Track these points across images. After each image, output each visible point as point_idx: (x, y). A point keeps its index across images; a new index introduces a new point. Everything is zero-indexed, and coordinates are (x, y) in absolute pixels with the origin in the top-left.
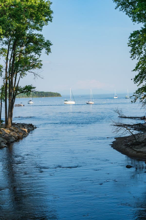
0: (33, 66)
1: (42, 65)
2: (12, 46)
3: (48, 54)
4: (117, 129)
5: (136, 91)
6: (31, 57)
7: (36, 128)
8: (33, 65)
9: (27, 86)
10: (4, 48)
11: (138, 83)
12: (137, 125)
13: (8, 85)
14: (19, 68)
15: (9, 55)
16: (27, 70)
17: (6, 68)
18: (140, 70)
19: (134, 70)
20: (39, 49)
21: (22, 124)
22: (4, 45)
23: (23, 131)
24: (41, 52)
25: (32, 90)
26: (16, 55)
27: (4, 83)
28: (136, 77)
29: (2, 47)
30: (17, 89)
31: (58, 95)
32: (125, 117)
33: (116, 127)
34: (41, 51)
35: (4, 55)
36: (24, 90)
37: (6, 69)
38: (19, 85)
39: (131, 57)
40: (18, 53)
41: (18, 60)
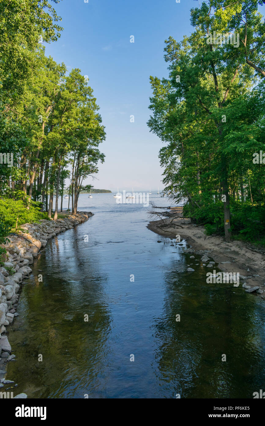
0: (92, 171)
1: (98, 170)
2: (77, 157)
3: (102, 163)
4: (151, 215)
5: (164, 189)
6: (91, 165)
7: (94, 214)
8: (92, 170)
9: (87, 185)
10: (71, 158)
11: (166, 183)
12: (165, 212)
13: (74, 185)
14: (82, 172)
15: (75, 163)
16: (87, 174)
17: (73, 172)
18: (167, 175)
19: (163, 174)
20: (96, 159)
21: (84, 212)
22: (71, 156)
23: (85, 217)
24: (97, 162)
25: (91, 188)
26: (80, 163)
27: (71, 183)
28: (164, 179)
29: (70, 158)
30: (81, 187)
31: (110, 192)
32: (157, 207)
33: (150, 214)
34: (98, 161)
35: (71, 163)
36: (86, 188)
37: (73, 174)
38: (82, 185)
39: (161, 165)
40: (81, 162)
41: (81, 167)
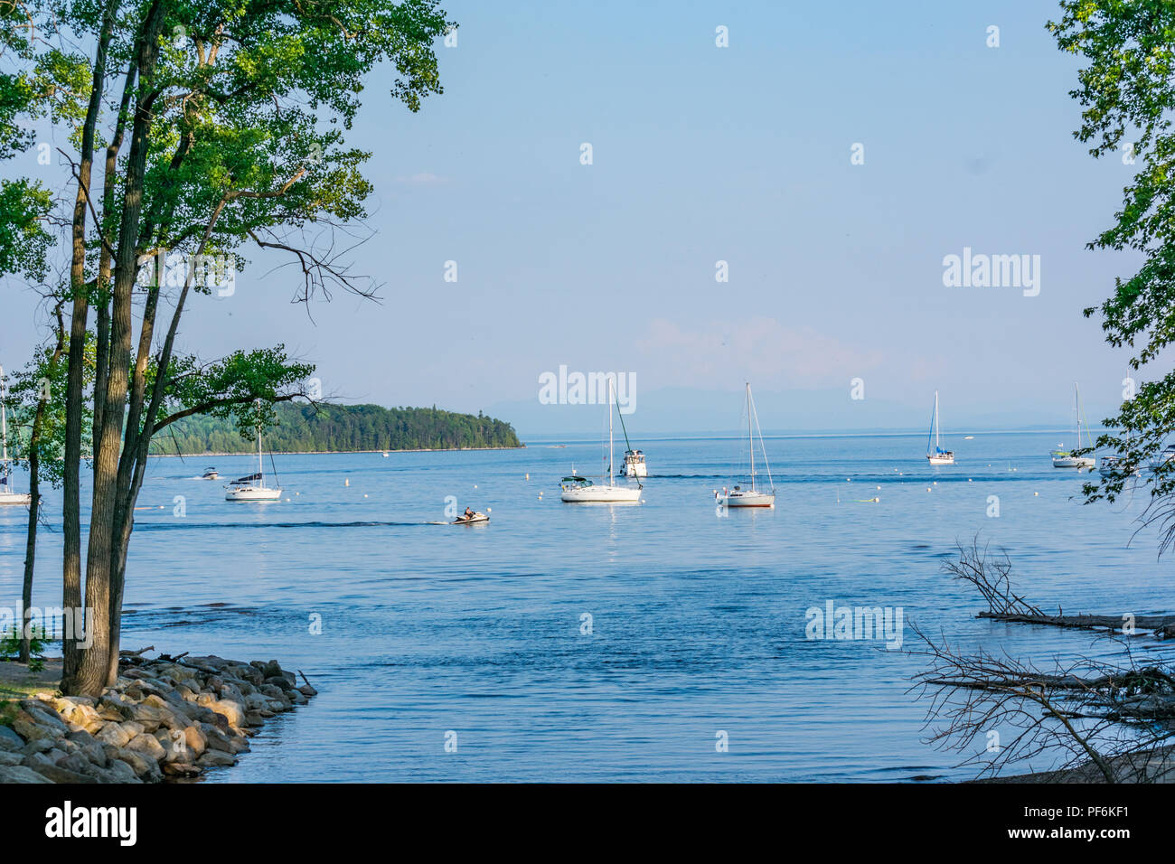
0: (297, 201)
1: (363, 189)
2: (126, 38)
3: (414, 107)
4: (969, 707)
5: (1128, 407)
6: (281, 125)
7: (309, 694)
8: (296, 189)
9: (240, 355)
10: (67, 51)
11: (1143, 338)
12: (1129, 679)
13: (91, 348)
14: (183, 210)
15: (104, 106)
16: (244, 230)
17: (81, 206)
18: (1156, 243)
19: (1107, 239)
20: (345, 64)
21: (195, 663)
22: (66, 30)
23: (203, 716)
24: (358, 88)
25: (282, 390)
26: (162, 108)
27: (61, 336)
28: (1127, 295)
29: (55, 41)
30: (165, 377)
31: (495, 433)
32: (1036, 620)
33: (962, 696)
34: (362, 78)
35: (64, 108)
36: (220, 386)
37: (79, 220)
38: (180, 351)
39: (1086, 133)
40: (177, 91)
41: (170, 151)
